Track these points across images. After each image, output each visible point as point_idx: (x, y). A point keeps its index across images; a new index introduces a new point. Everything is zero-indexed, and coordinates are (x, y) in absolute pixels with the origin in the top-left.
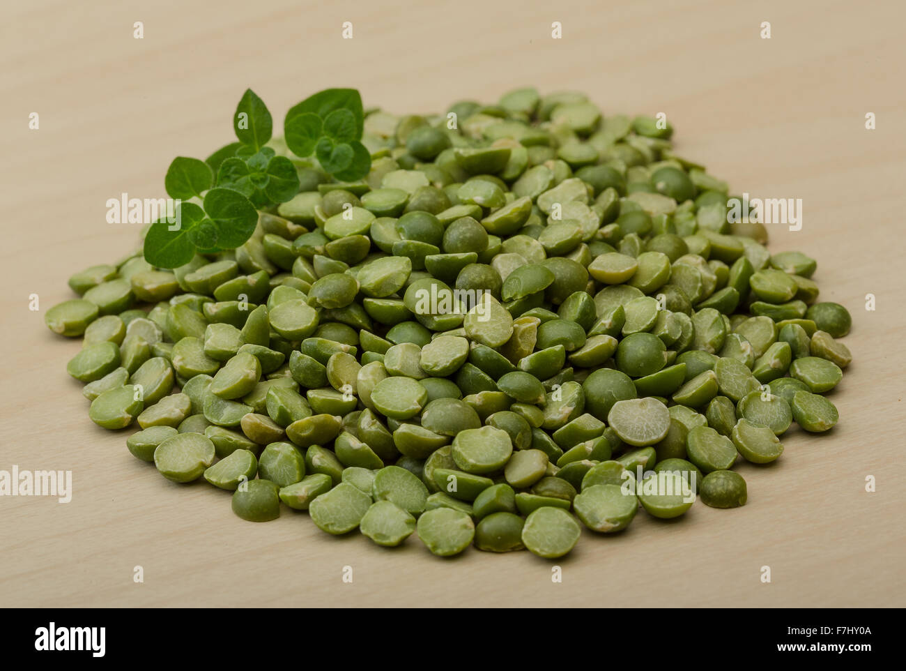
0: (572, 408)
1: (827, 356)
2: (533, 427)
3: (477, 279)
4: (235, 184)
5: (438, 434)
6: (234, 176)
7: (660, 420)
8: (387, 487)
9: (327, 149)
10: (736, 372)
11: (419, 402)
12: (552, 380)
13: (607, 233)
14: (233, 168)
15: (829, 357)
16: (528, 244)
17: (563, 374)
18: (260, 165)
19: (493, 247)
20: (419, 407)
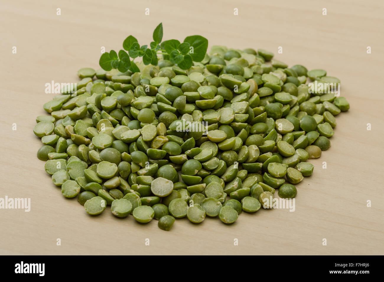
0: (146, 172)
1: (260, 201)
2: (131, 172)
3: (165, 117)
4: (134, 52)
5: (100, 158)
6: (135, 49)
7: (167, 190)
8: (72, 167)
9: (175, 54)
10: (216, 189)
11: (105, 146)
12: (155, 161)
13: (237, 125)
14: (136, 46)
15: (261, 202)
16: (199, 115)
17: (160, 160)
18: (144, 49)
19: (186, 110)
20: (104, 148)
